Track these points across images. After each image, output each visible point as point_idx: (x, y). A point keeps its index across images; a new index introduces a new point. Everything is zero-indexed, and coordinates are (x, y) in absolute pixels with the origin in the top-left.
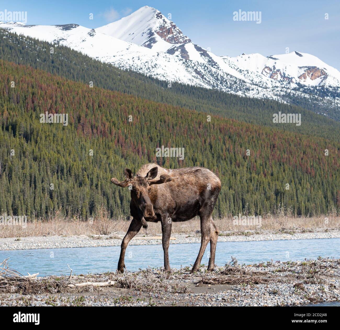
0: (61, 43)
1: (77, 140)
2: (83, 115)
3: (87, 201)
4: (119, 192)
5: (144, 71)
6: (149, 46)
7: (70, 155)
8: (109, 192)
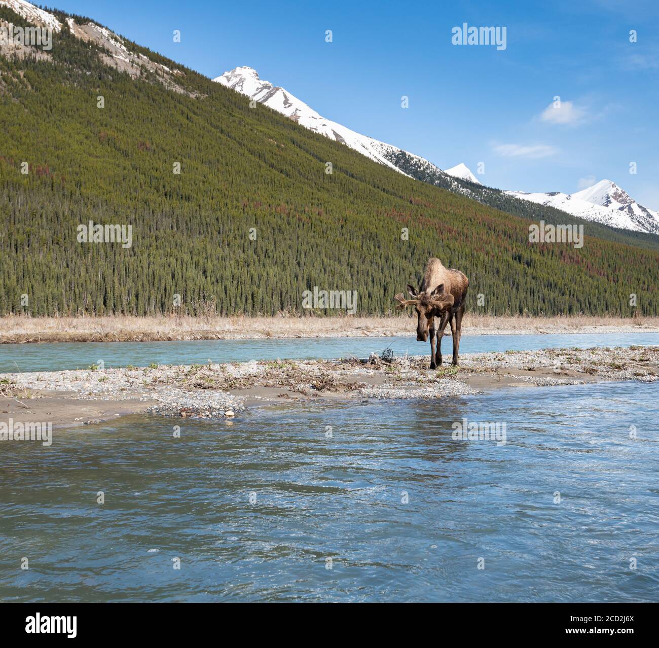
0: (548, 204)
1: (560, 266)
2: (564, 250)
3: (567, 305)
4: (588, 300)
5: (603, 222)
6: (607, 206)
7: (556, 275)
8: (582, 299)
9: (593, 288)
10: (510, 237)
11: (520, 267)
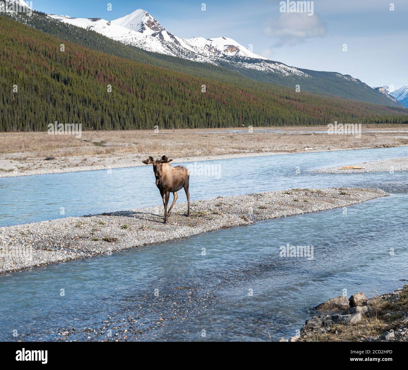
0: (91, 28)
1: (95, 84)
2: (99, 71)
3: (100, 119)
4: (118, 114)
5: (138, 46)
6: (142, 32)
7: (90, 92)
8: (113, 113)
9: (123, 103)
10: (50, 57)
11: (58, 85)
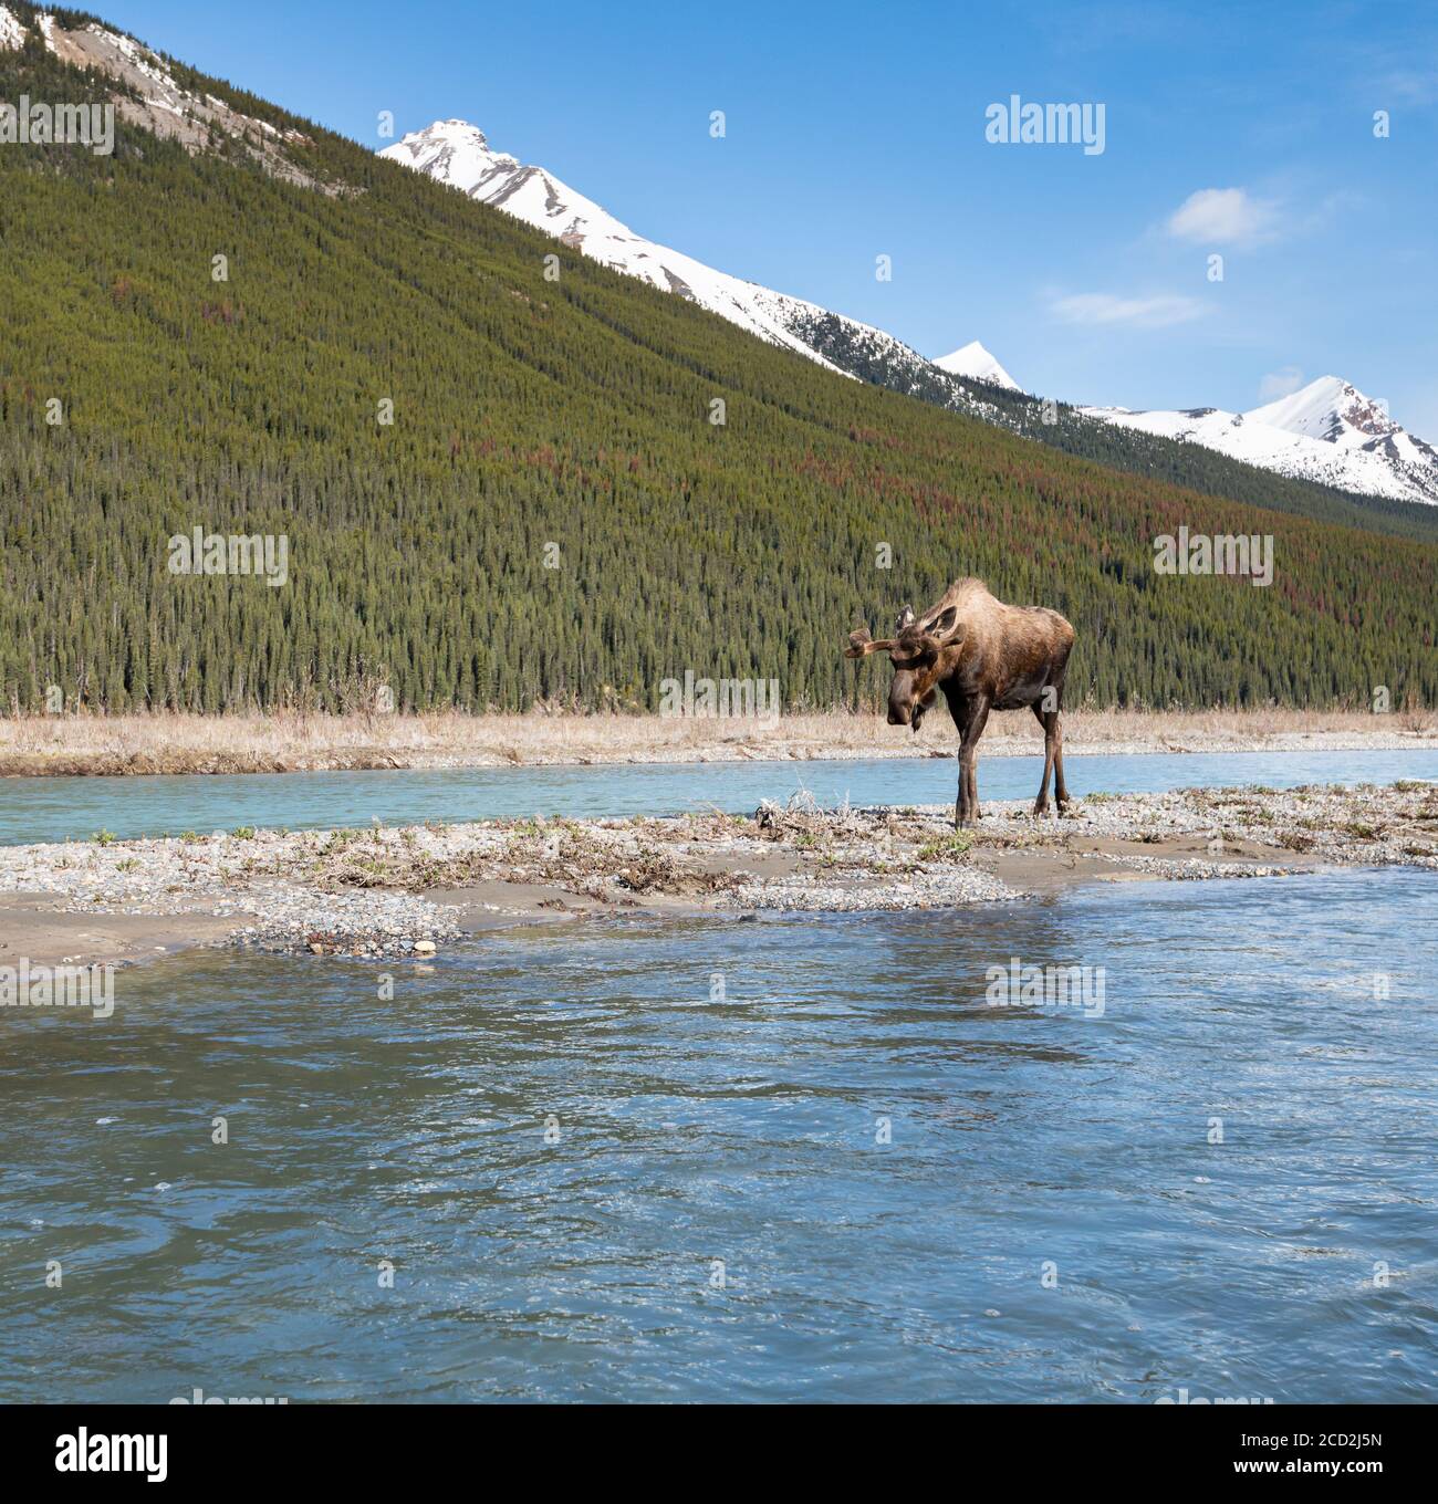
0: (1188, 438)
3: (1236, 682)
4: (1289, 668)
5: (1324, 479)
6: (1333, 439)
7: (1207, 610)
8: (1272, 668)
9: (1301, 640)
10: (1093, 519)
11: (1119, 590)
